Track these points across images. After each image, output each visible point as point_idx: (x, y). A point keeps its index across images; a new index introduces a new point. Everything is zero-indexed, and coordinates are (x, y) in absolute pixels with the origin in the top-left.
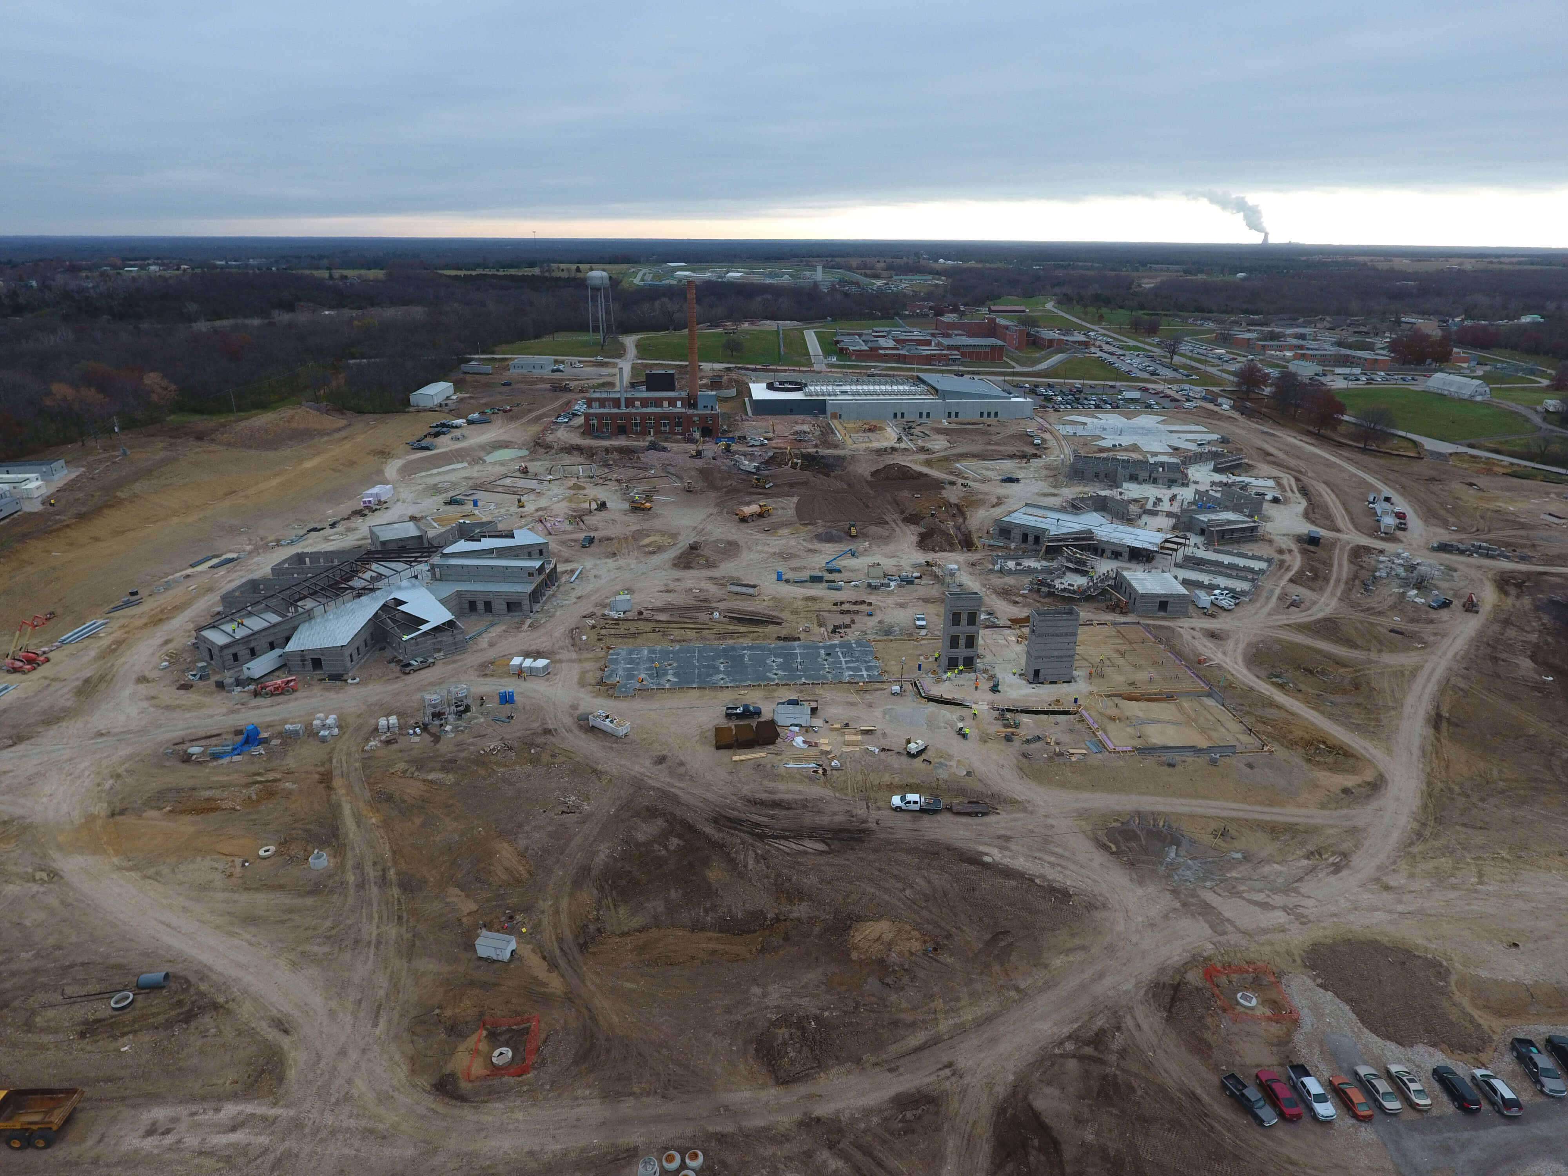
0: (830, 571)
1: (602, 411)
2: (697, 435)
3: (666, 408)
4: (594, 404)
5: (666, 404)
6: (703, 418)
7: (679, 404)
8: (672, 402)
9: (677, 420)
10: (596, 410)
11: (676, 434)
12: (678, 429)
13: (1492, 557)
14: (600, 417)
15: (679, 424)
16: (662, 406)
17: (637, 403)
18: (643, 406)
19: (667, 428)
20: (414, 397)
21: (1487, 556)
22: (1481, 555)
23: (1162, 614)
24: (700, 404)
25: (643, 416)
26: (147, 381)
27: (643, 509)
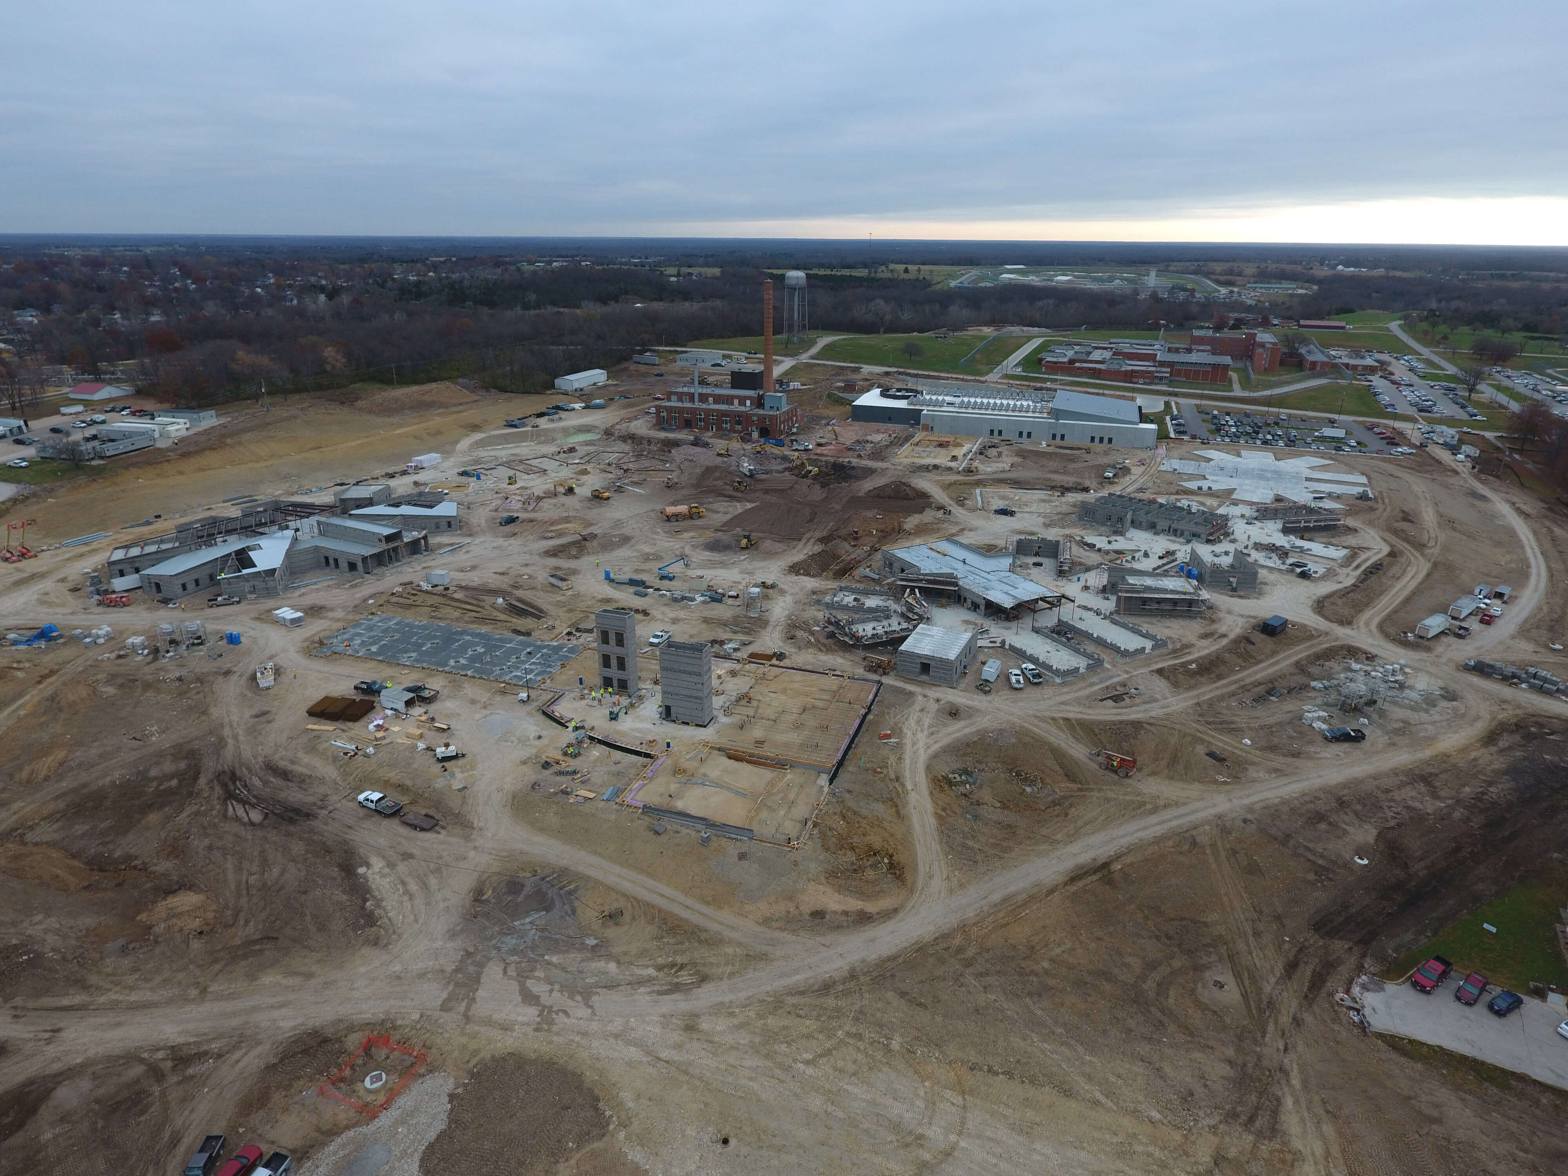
0: (663, 578)
1: (680, 404)
2: (755, 435)
3: (736, 407)
4: (674, 398)
5: (736, 402)
6: (762, 418)
7: (748, 403)
8: (742, 402)
9: (740, 419)
10: (674, 403)
11: (735, 432)
12: (739, 427)
13: (1548, 693)
14: (670, 410)
15: (739, 423)
16: (732, 404)
17: (711, 399)
18: (715, 402)
19: (728, 426)
20: (557, 382)
21: (1541, 690)
22: (1532, 687)
23: (924, 678)
24: (767, 406)
25: (708, 412)
26: (325, 354)
27: (601, 498)
